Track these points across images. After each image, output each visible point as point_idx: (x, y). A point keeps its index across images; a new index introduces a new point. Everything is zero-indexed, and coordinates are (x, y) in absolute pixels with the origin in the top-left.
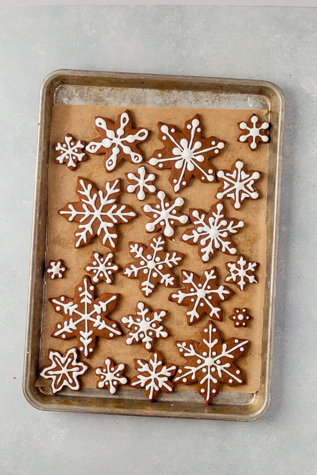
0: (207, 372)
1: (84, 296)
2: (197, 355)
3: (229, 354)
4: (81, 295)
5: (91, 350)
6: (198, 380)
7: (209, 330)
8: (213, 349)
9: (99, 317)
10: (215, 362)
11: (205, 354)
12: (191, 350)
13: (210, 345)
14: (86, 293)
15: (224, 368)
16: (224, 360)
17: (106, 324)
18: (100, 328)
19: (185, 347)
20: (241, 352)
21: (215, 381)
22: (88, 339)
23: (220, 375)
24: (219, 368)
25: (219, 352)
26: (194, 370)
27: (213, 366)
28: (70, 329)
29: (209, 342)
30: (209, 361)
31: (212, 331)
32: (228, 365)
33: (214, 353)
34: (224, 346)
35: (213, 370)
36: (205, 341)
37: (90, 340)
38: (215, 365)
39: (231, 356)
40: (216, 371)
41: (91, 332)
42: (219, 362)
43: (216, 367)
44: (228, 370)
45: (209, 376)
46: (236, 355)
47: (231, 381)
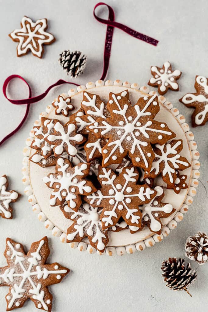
0: (132, 139)
1: (15, 257)
2: (114, 127)
3: (144, 112)
4: (12, 258)
5: (48, 302)
6: (128, 152)
7: (113, 100)
8: (127, 115)
9: (38, 268)
10: (135, 126)
11: (121, 123)
12: (105, 126)
13: (122, 112)
14: (15, 253)
15: (147, 127)
16: (143, 120)
17: (48, 270)
18: (45, 277)
19: (98, 126)
20: (155, 106)
21: (145, 144)
22: (40, 293)
23: (146, 135)
24: (143, 129)
25: (134, 115)
26: (118, 143)
27: (135, 131)
28: (19, 294)
29: (120, 111)
30: (129, 128)
31: (117, 100)
32: (149, 123)
33: (130, 118)
34: (137, 108)
35: (137, 134)
36: (115, 111)
37: (43, 293)
38: (136, 128)
39: (149, 114)
40: (141, 134)
41: (39, 286)
42: (139, 124)
43: (138, 130)
44: (152, 128)
45: (136, 142)
46: (152, 111)
47: (160, 137)
